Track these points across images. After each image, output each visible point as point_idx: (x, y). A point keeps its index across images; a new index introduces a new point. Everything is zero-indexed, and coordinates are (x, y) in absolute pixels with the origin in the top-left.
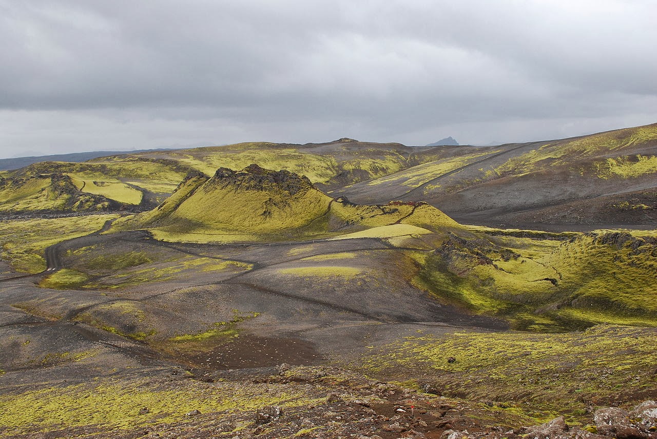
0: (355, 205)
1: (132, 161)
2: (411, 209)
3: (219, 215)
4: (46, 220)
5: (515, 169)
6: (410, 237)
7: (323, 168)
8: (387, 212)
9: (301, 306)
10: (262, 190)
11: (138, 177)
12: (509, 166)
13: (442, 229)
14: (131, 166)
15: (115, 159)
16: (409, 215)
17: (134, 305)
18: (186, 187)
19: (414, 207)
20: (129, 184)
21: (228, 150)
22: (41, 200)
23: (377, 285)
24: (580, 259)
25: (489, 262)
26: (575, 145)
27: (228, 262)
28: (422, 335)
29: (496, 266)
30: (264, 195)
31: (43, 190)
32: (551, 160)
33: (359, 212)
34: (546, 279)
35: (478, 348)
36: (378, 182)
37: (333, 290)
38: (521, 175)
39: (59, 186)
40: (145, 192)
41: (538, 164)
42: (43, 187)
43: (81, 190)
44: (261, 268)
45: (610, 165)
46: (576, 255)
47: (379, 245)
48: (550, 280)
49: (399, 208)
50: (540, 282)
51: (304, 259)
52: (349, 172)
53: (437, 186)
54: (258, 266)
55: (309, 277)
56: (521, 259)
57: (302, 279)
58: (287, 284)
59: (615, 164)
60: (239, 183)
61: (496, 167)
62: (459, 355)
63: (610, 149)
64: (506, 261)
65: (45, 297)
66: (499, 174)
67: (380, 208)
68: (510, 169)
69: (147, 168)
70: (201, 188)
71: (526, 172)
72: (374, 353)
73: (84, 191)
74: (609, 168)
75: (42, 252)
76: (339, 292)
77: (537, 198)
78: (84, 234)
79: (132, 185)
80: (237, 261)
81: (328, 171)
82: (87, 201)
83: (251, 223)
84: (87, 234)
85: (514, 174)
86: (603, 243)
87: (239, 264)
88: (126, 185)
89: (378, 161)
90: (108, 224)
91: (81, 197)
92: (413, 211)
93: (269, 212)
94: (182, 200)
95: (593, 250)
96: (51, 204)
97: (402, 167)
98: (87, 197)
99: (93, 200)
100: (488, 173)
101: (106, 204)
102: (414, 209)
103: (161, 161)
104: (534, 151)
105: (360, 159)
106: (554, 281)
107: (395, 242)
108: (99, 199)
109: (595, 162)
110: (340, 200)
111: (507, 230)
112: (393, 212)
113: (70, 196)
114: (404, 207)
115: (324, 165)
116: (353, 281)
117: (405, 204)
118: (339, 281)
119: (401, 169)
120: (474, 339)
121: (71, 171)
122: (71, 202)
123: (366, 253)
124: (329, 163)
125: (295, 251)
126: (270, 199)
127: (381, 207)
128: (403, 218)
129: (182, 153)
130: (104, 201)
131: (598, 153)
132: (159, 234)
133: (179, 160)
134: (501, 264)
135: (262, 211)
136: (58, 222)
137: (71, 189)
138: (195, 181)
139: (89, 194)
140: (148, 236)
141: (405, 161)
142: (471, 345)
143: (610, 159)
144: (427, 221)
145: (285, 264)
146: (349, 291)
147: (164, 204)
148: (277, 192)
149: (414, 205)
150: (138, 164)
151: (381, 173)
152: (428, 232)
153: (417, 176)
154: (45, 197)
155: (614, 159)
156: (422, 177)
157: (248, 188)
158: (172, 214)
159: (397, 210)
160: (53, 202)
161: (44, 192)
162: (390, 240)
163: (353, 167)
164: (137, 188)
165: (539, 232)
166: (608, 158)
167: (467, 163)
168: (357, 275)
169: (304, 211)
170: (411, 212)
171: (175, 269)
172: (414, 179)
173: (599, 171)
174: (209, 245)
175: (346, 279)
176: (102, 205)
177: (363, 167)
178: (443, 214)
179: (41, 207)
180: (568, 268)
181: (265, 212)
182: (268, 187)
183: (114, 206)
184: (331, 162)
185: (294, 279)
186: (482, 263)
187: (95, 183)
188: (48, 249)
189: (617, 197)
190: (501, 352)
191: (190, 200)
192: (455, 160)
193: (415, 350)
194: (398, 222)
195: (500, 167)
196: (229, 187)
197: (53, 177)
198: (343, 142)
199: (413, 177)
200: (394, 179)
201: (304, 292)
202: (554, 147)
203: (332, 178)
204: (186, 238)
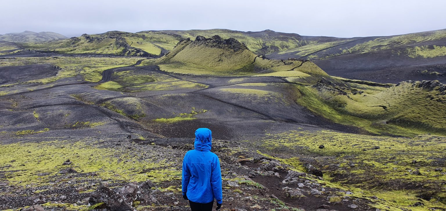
0: (269, 59)
1: (158, 34)
2: (300, 63)
3: (195, 60)
4: (109, 58)
5: (360, 50)
6: (298, 78)
7: (255, 44)
8: (287, 64)
9: (231, 109)
10: (219, 48)
11: (160, 42)
12: (356, 48)
13: (317, 75)
14: (157, 36)
15: (150, 33)
16: (299, 66)
17: (136, 99)
18: (180, 45)
19: (302, 62)
20: (155, 45)
21: (207, 32)
22: (110, 49)
23: (276, 101)
24: (403, 95)
25: (345, 94)
26: (395, 39)
27: (196, 84)
28: (301, 130)
29: (349, 97)
30: (219, 51)
31: (111, 44)
32: (380, 46)
33: (271, 63)
34: (379, 106)
35: (339, 141)
36: (284, 53)
37: (251, 102)
38: (363, 53)
39: (119, 43)
40: (163, 49)
41: (373, 48)
42: (111, 43)
43: (130, 45)
44: (213, 87)
45: (416, 50)
46: (400, 93)
47: (280, 80)
48: (382, 106)
49: (294, 62)
50: (376, 107)
51: (237, 85)
52: (268, 47)
53: (315, 56)
54: (211, 86)
55: (238, 94)
56: (363, 94)
57: (234, 94)
58: (225, 96)
59: (420, 49)
60: (207, 43)
61: (349, 48)
62: (327, 144)
63: (417, 42)
64: (354, 94)
65: (89, 92)
66: (350, 52)
67: (282, 61)
68: (357, 50)
69: (165, 38)
70: (188, 46)
71: (366, 51)
72: (270, 137)
73: (132, 46)
74: (415, 52)
75: (101, 72)
76: (254, 102)
77: (371, 66)
78: (126, 66)
79: (156, 45)
80: (201, 83)
81: (258, 46)
82: (133, 51)
83: (212, 65)
84: (128, 65)
85: (359, 52)
86: (419, 87)
87: (202, 85)
88: (154, 45)
89: (284, 42)
90: (139, 62)
91: (129, 49)
92: (302, 64)
93: (222, 61)
94: (178, 52)
95: (412, 91)
96: (114, 51)
97: (297, 46)
98: (133, 50)
99: (136, 51)
100: (344, 51)
101: (142, 53)
102: (302, 63)
103: (173, 35)
104: (371, 41)
105: (275, 40)
106: (384, 107)
107: (289, 80)
108: (138, 51)
109: (407, 48)
110: (261, 56)
111: (354, 80)
112: (290, 64)
113: (124, 48)
114: (297, 61)
115: (255, 42)
116: (263, 98)
117: (298, 60)
118: (255, 97)
119: (297, 47)
120: (336, 136)
121: (127, 36)
122: (124, 51)
123: (272, 84)
124: (258, 42)
125: (233, 81)
126: (223, 53)
127: (284, 61)
128: (295, 68)
129: (183, 32)
130: (141, 52)
131: (409, 43)
132: (163, 68)
133: (182, 35)
134: (351, 95)
135: (217, 60)
136: (114, 59)
137: (125, 45)
138: (185, 42)
139: (134, 48)
140: (157, 68)
141: (299, 43)
142: (334, 139)
143: (417, 47)
144: (310, 71)
145: (226, 86)
146: (260, 103)
147: (168, 54)
148: (227, 50)
149: (303, 61)
150: (161, 36)
151: (286, 49)
152: (309, 76)
153: (304, 50)
154: (112, 48)
155: (419, 47)
156: (307, 51)
157: (212, 47)
158: (172, 58)
159: (292, 63)
160: (115, 50)
161: (112, 45)
162: (286, 78)
163: (271, 44)
164: (159, 47)
165: (372, 82)
166: (416, 46)
167: (333, 45)
168: (266, 95)
169: (241, 61)
170: (300, 64)
171: (167, 85)
172: (303, 52)
173: (409, 53)
174: (188, 75)
175: (259, 96)
176: (140, 54)
177: (276, 45)
178: (318, 67)
179: (109, 53)
180: (395, 100)
181: (220, 60)
182: (223, 46)
183: (146, 55)
184: (259, 41)
185: (230, 94)
186: (340, 94)
187: (138, 42)
188: (105, 71)
189: (420, 67)
190: (356, 145)
191: (182, 51)
192: (326, 43)
193: (296, 139)
194: (293, 70)
195: (351, 48)
196: (202, 45)
197: (117, 38)
198: (267, 32)
199: (302, 51)
200: (292, 51)
201: (234, 101)
202: (383, 40)
203: (259, 50)
204: (177, 71)
